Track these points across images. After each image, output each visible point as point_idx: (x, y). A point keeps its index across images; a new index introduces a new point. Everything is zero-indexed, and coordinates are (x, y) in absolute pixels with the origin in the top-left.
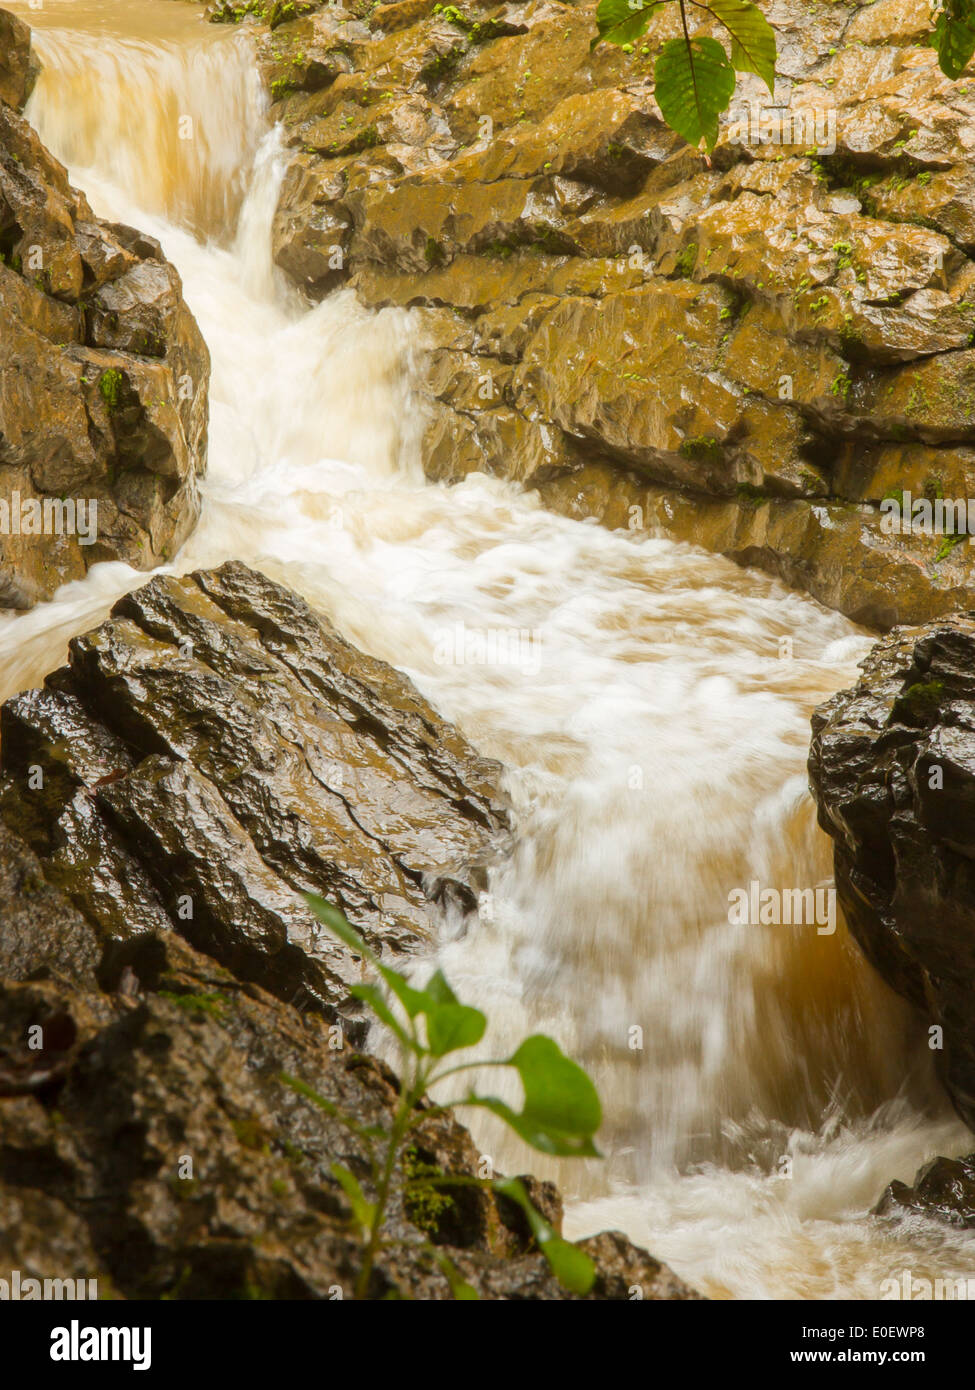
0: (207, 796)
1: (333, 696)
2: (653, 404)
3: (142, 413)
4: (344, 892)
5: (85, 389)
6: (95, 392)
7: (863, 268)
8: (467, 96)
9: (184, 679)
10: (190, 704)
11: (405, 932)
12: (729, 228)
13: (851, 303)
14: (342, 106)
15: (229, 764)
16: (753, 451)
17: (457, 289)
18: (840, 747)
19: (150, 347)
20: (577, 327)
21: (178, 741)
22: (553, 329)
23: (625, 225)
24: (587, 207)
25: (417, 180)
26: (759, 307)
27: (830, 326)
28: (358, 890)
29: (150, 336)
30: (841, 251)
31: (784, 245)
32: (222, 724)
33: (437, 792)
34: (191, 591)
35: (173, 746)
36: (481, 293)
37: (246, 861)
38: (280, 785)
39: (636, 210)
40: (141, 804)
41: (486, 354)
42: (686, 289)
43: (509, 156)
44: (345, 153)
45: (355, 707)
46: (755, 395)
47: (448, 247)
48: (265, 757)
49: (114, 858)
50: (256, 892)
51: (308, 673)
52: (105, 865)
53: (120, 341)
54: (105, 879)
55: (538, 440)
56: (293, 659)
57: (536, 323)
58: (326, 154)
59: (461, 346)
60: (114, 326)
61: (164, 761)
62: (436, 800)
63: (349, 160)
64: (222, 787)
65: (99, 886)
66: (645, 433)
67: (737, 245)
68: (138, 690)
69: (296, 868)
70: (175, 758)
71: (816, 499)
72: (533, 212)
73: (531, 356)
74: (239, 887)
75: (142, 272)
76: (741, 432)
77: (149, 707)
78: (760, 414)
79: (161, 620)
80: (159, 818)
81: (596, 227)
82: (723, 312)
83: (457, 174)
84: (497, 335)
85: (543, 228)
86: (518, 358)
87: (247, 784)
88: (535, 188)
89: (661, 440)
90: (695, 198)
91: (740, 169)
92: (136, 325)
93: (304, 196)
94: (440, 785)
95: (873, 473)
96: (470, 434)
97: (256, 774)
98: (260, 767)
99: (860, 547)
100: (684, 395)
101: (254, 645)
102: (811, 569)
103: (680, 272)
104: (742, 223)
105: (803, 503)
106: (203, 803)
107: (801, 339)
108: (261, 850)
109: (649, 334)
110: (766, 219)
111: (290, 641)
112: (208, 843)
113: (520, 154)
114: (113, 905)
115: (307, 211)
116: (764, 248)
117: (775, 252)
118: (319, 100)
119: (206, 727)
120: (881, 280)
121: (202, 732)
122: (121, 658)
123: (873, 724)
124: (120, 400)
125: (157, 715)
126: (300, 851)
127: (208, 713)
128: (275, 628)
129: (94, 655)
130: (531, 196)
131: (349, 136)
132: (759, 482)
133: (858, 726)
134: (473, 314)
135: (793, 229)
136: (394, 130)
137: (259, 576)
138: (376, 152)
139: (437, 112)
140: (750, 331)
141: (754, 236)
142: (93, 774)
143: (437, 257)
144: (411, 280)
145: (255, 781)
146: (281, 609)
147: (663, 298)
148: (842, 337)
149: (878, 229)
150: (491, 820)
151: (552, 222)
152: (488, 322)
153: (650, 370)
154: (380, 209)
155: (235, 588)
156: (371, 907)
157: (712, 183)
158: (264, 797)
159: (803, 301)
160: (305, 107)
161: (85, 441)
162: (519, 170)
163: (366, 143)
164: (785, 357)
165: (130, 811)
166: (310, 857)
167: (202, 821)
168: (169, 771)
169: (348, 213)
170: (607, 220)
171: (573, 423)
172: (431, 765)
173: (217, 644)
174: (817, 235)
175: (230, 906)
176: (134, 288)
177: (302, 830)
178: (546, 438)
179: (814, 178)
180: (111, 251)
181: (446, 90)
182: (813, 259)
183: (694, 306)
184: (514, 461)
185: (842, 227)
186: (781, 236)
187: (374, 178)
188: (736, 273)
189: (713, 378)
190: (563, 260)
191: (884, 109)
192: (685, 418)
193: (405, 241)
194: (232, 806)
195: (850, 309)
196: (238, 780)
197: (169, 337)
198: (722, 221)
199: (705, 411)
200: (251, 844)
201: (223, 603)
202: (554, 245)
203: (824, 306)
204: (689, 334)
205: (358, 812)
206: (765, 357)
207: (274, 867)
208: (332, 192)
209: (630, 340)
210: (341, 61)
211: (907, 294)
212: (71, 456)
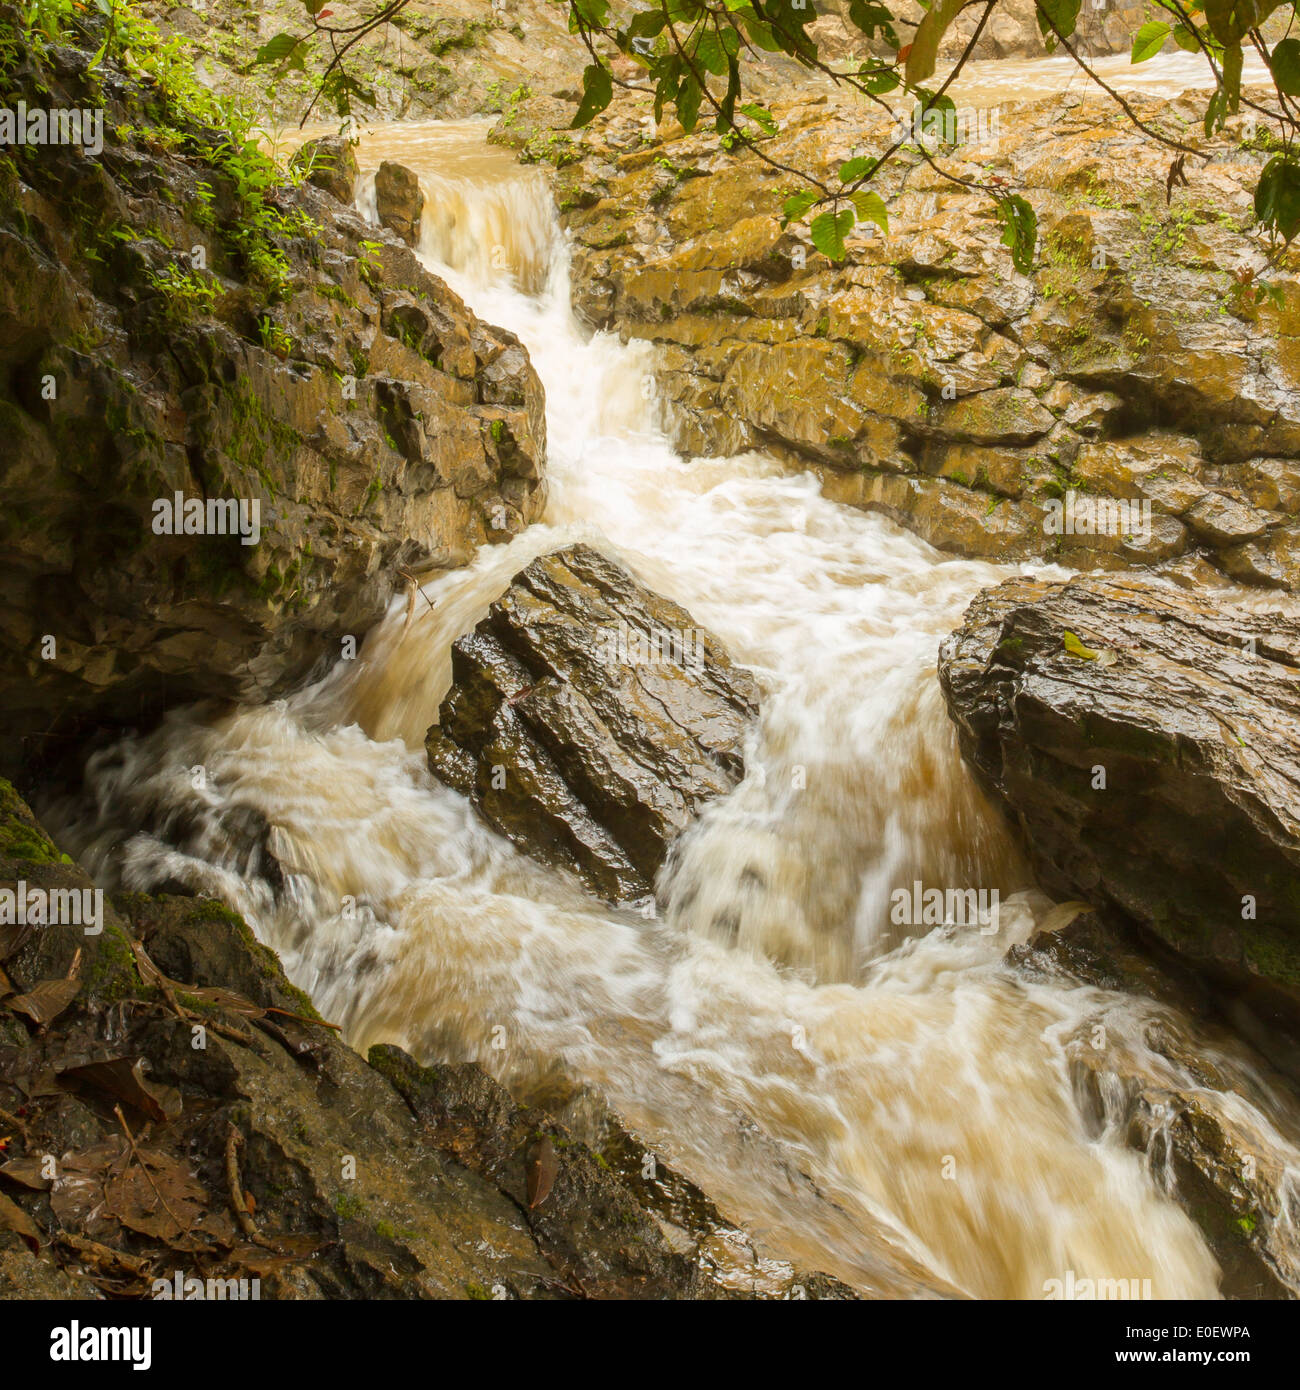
0: (582, 705)
2: (808, 415)
3: (515, 445)
4: (668, 765)
5: (483, 435)
6: (489, 436)
7: (932, 339)
8: (678, 213)
9: (561, 630)
10: (567, 646)
11: (707, 789)
12: (847, 310)
13: (925, 360)
14: (603, 219)
15: (592, 684)
16: (871, 445)
17: (681, 333)
18: (962, 676)
19: (516, 401)
20: (758, 364)
21: (560, 669)
22: (743, 364)
23: (782, 300)
24: (758, 288)
25: (653, 268)
26: (868, 359)
27: (914, 373)
28: (676, 764)
29: (516, 394)
30: (917, 327)
31: (883, 322)
32: (587, 658)
33: (716, 693)
34: (558, 566)
35: (559, 672)
36: (697, 337)
37: (609, 748)
38: (624, 696)
39: (787, 292)
40: (543, 712)
41: (702, 375)
42: (824, 346)
43: (708, 257)
44: (608, 247)
46: (870, 411)
47: (674, 308)
48: (614, 679)
49: (529, 745)
50: (616, 768)
51: (633, 618)
52: (523, 749)
53: (499, 399)
54: (524, 759)
55: (738, 432)
56: (622, 608)
57: (733, 358)
58: (596, 248)
59: (687, 369)
60: (495, 391)
61: (553, 683)
62: (716, 698)
63: (610, 252)
64: (589, 699)
65: (521, 763)
66: (804, 430)
67: (854, 321)
68: (533, 635)
69: (639, 750)
70: (561, 681)
71: (910, 474)
72: (725, 290)
73: (730, 378)
74: (606, 765)
75: (509, 355)
76: (863, 433)
77: (541, 647)
78: (874, 424)
79: (543, 588)
80: (554, 721)
81: (763, 301)
82: (848, 361)
83: (678, 265)
84: (708, 364)
85: (732, 300)
86: (723, 379)
87: (605, 697)
88: (726, 276)
89: (814, 437)
90: (823, 287)
91: (849, 270)
92: (508, 389)
93: (586, 273)
94: (716, 688)
95: (944, 461)
96: (696, 424)
97: (610, 690)
98: (611, 685)
99: (939, 506)
100: (828, 411)
101: (599, 602)
102: (910, 518)
103: (819, 334)
104: (855, 306)
105: (903, 477)
106: (581, 711)
107: (897, 379)
108: (616, 739)
109: (803, 370)
110: (870, 305)
111: (619, 596)
112: (585, 737)
113: (716, 255)
114: (530, 775)
115: (588, 283)
116: (871, 324)
117: (877, 326)
118: (590, 213)
119: (577, 660)
120: (943, 346)
121: (575, 663)
122: (522, 616)
123: (979, 659)
124: (502, 438)
125: (546, 651)
126: (640, 739)
127: (577, 651)
128: (610, 588)
129: (505, 614)
130: (723, 281)
131: (610, 237)
132: (875, 463)
133: (971, 661)
134: (692, 349)
135: (887, 313)
136: (636, 235)
137: (597, 555)
138: (627, 248)
139: (661, 223)
140: (864, 374)
141: (863, 316)
142: (511, 688)
143: (667, 313)
144: (653, 326)
145: (609, 695)
146: (612, 576)
147: (810, 350)
148: (923, 381)
149: (938, 313)
150: (749, 710)
151: (737, 296)
152: (701, 354)
153: (805, 394)
154: (632, 284)
155: (584, 563)
156: (685, 774)
157: (833, 277)
158: (615, 704)
159: (897, 357)
160: (581, 218)
161: (485, 466)
162: (716, 265)
163: (619, 243)
164: (887, 390)
165: (537, 717)
166: (647, 743)
167: (581, 723)
168: (557, 690)
169: (613, 285)
170: (771, 297)
171: (759, 423)
172: (711, 676)
173: (578, 604)
174: (902, 316)
175: (602, 777)
176: (505, 365)
177: (640, 725)
178: (743, 429)
179: (896, 278)
180: (492, 344)
181: (665, 209)
182: (901, 331)
183: (829, 356)
184: (724, 444)
185: (917, 313)
186: (880, 316)
187: (627, 265)
188: (854, 338)
189: (844, 401)
190: (745, 319)
191: (936, 238)
192: (829, 424)
193: (649, 304)
194: (597, 710)
195: (926, 364)
196: (599, 694)
197: (526, 394)
198: (843, 305)
199: (841, 420)
200: (610, 736)
201: (577, 572)
202: (738, 310)
203: (909, 361)
204: (828, 373)
205: (671, 710)
206: (874, 389)
207: (624, 749)
208: (602, 272)
209: (791, 374)
210: (601, 191)
211: (960, 355)
212: (477, 477)
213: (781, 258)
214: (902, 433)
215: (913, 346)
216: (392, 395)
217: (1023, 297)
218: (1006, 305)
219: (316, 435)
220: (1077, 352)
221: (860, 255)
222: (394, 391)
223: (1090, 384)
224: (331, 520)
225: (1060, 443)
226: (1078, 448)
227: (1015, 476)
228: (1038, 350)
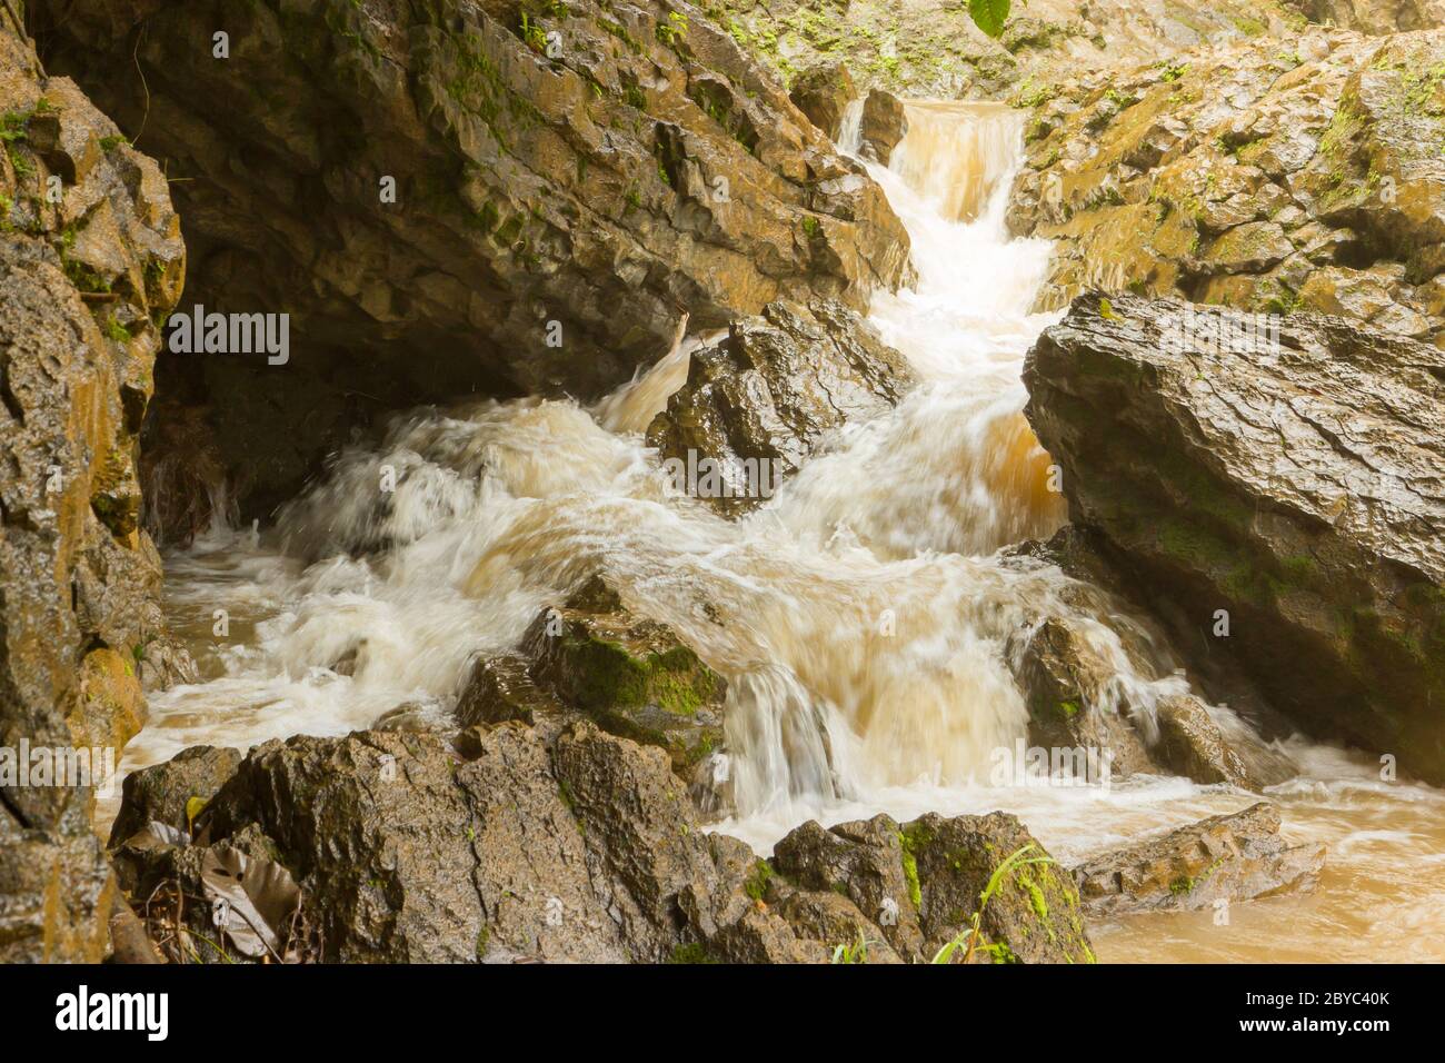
0: (759, 384)
1: (849, 352)
3: (825, 241)
4: (807, 426)
5: (793, 223)
6: (800, 227)
7: (1215, 185)
10: (768, 346)
13: (1203, 202)
14: (1050, 144)
15: (776, 372)
19: (845, 215)
24: (1133, 178)
26: (1172, 212)
27: (1195, 216)
29: (846, 210)
33: (881, 394)
34: (802, 307)
35: (755, 365)
36: (1081, 230)
37: (767, 412)
38: (796, 384)
42: (1147, 208)
44: (1045, 166)
45: (857, 358)
46: (1161, 255)
47: (1073, 207)
48: (793, 369)
49: (711, 413)
50: (766, 424)
51: (841, 343)
52: (706, 415)
53: (828, 210)
56: (836, 336)
58: (1036, 168)
60: (825, 203)
62: (878, 397)
64: (768, 380)
68: (748, 340)
69: (790, 416)
73: (1087, 253)
74: (759, 422)
77: (751, 349)
78: (1161, 266)
80: (732, 391)
81: (1131, 188)
82: (1159, 217)
85: (1112, 192)
87: (781, 380)
88: (1109, 171)
89: (1120, 284)
92: (838, 203)
93: (1021, 189)
94: (883, 391)
97: (787, 377)
100: (1133, 259)
106: (755, 387)
107: (1184, 224)
108: (776, 408)
109: (1128, 230)
111: (839, 330)
112: (751, 403)
115: (1019, 195)
118: (1043, 142)
119: (771, 355)
120: (1221, 190)
121: (770, 359)
124: (814, 232)
125: (753, 351)
126: (794, 409)
127: (775, 350)
128: (833, 324)
130: (1107, 175)
131: (1049, 158)
134: (1075, 241)
136: (1066, 152)
138: (1058, 165)
139: (1093, 144)
140: (1167, 225)
143: (1069, 214)
145: (785, 379)
148: (1199, 222)
151: (1115, 187)
152: (1081, 243)
156: (818, 433)
158: (785, 386)
159: (1187, 204)
160: (1036, 147)
161: (790, 250)
162: (1105, 163)
163: (1053, 162)
164: (1177, 235)
166: (797, 411)
167: (751, 393)
169: (1036, 195)
170: (1137, 184)
172: (882, 383)
173: (797, 326)
174: (1203, 172)
175: (751, 429)
176: (841, 185)
177: (798, 400)
179: (1217, 148)
180: (829, 164)
182: (1197, 183)
185: (1215, 168)
186: (1188, 174)
189: (1146, 249)
192: (1131, 271)
194: (770, 389)
195: (1204, 206)
196: (777, 378)
197: (859, 214)
199: (1140, 266)
200: (772, 405)
202: (1113, 200)
203: (1195, 206)
204: (1142, 229)
205: (833, 397)
206: (1168, 237)
207: (779, 415)
210: (1057, 122)
211: (1230, 195)
212: (777, 255)
213: (1149, 148)
214: (1181, 271)
215: (1201, 193)
216: (668, 135)
217: (1304, 153)
218: (1284, 159)
219: (560, 122)
220: (1331, 196)
221: (1204, 135)
222: (671, 132)
223: (1332, 222)
224: (573, 203)
225: (1291, 268)
226: (1307, 275)
227: (1248, 296)
228: (1303, 196)
